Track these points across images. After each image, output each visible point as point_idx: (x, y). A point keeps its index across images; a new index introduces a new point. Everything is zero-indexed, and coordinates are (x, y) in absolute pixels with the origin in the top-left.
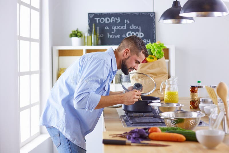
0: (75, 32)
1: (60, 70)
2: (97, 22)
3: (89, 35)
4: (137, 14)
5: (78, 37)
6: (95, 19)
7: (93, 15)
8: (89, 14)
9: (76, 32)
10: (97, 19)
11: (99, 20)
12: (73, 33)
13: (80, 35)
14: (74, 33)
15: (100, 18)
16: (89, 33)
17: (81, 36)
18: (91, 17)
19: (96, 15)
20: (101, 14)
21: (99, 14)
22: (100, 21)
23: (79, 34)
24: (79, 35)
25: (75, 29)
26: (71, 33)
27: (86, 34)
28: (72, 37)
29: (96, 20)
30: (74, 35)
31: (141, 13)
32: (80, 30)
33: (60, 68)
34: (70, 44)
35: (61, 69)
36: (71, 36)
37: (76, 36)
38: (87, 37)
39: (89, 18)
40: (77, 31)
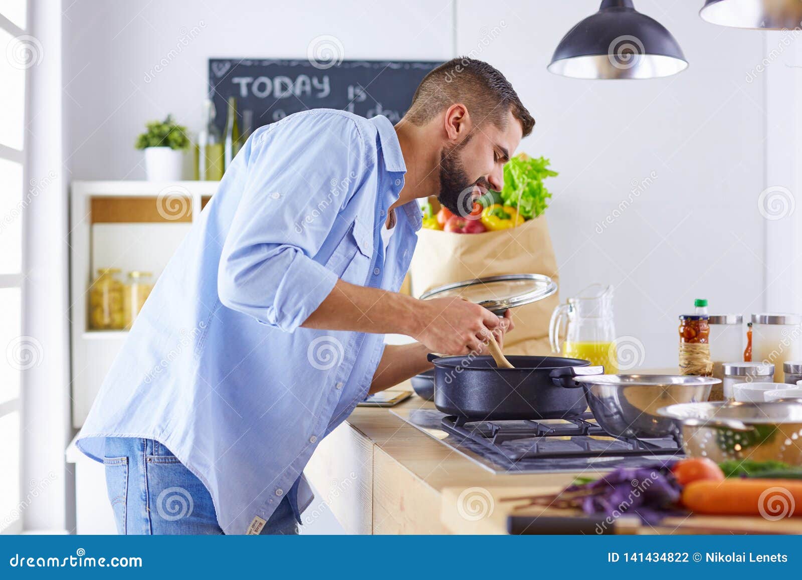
0: (159, 126)
1: (96, 275)
2: (244, 91)
3: (212, 140)
4: (395, 66)
5: (173, 148)
6: (236, 80)
7: (227, 66)
8: (212, 61)
9: (166, 129)
10: (243, 81)
11: (249, 86)
12: (151, 132)
13: (180, 140)
14: (156, 131)
15: (256, 78)
16: (211, 132)
17: (183, 143)
18: (220, 74)
19: (239, 67)
20: (256, 64)
21: (249, 64)
22: (255, 88)
23: (175, 135)
24: (176, 141)
25: (160, 118)
26: (144, 131)
27: (203, 138)
28: (147, 145)
29: (238, 85)
30: (155, 141)
31: (411, 63)
32: (178, 121)
33: (97, 266)
34: (140, 175)
35: (100, 272)
36: (145, 143)
37: (166, 142)
38: (208, 148)
39: (213, 78)
40: (167, 122)
